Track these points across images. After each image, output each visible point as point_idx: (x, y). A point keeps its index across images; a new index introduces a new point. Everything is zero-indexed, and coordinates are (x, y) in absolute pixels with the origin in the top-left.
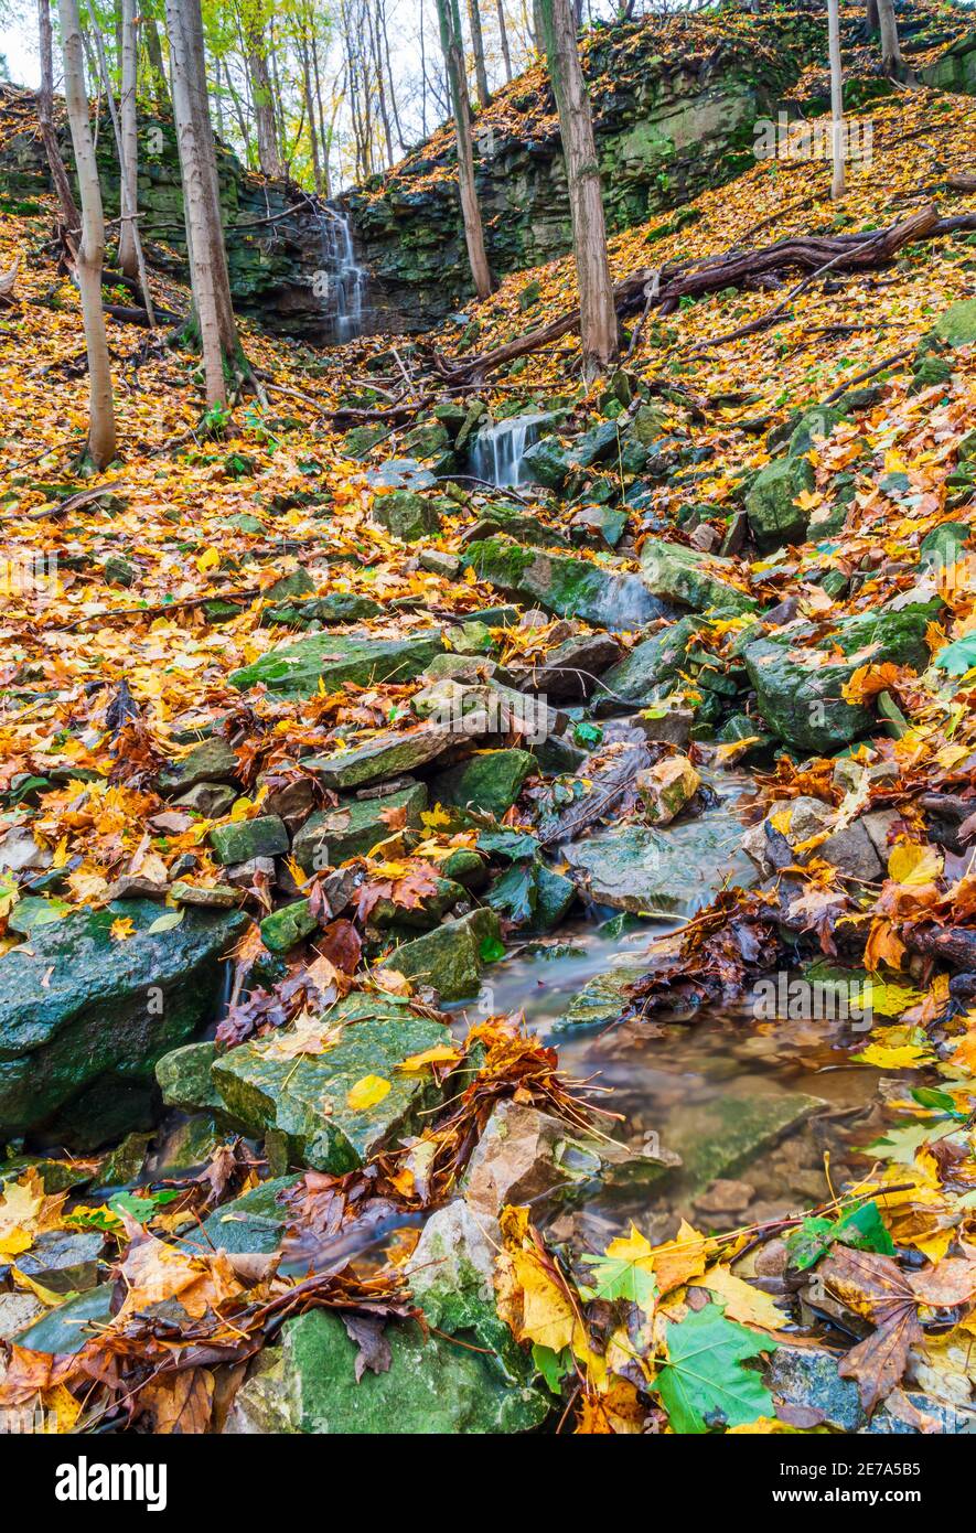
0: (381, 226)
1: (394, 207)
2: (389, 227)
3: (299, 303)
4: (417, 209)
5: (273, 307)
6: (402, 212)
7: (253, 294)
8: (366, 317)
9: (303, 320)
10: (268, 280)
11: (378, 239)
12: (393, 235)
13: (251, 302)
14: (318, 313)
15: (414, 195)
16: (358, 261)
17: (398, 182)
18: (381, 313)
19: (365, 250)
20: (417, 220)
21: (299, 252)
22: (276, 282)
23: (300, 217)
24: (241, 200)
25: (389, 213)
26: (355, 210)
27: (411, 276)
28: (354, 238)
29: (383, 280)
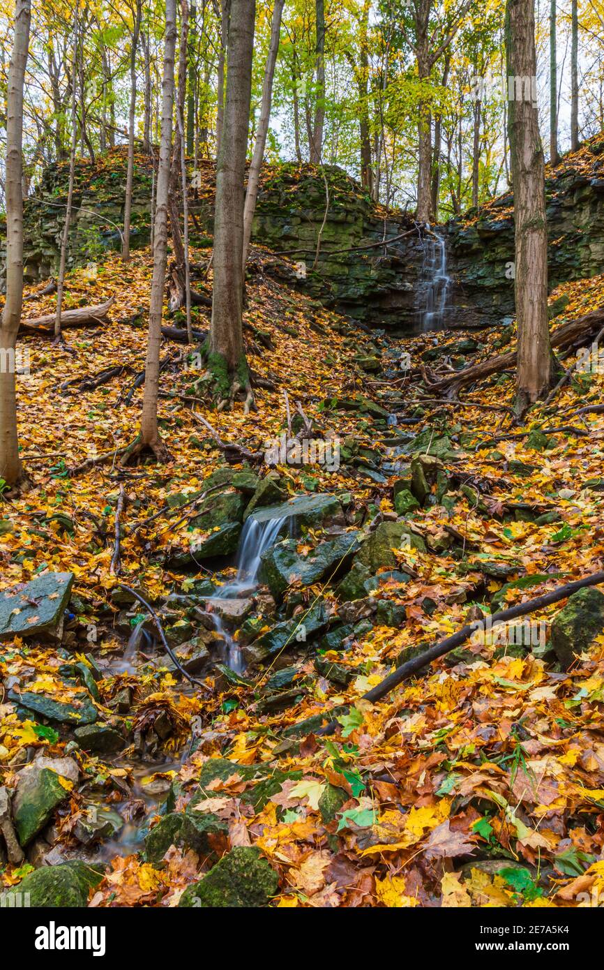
0: (470, 246)
1: (479, 232)
2: (475, 246)
3: (398, 303)
4: (498, 232)
5: (377, 305)
6: (486, 235)
7: (362, 297)
8: (448, 313)
9: (399, 315)
10: (375, 286)
11: (467, 255)
12: (477, 252)
13: (360, 302)
14: (411, 310)
15: (496, 223)
16: (448, 271)
17: (487, 213)
18: (461, 310)
19: (456, 263)
20: (497, 241)
21: (404, 266)
22: (380, 288)
23: (408, 241)
24: (365, 230)
25: (477, 235)
26: (452, 234)
27: (487, 283)
28: (449, 255)
29: (466, 286)
